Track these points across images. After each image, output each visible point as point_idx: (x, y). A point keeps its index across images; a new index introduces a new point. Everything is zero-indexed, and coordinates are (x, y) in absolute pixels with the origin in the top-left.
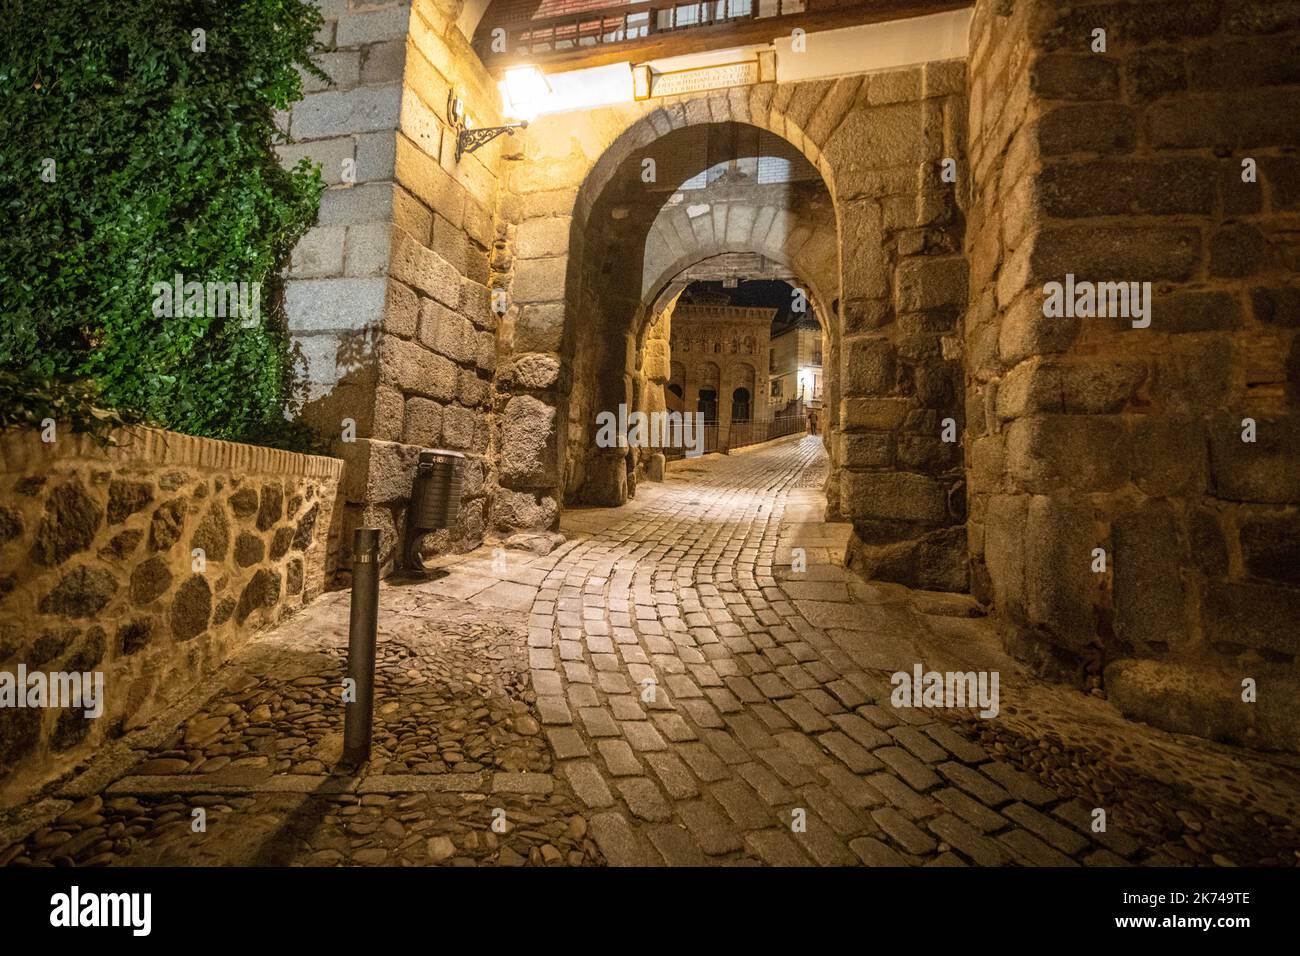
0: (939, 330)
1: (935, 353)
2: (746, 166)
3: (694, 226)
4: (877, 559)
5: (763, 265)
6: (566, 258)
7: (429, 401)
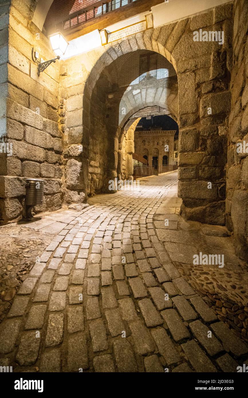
0: (217, 124)
1: (215, 133)
2: (152, 73)
3: (135, 98)
4: (190, 213)
5: (160, 109)
6: (82, 109)
7: (33, 162)
